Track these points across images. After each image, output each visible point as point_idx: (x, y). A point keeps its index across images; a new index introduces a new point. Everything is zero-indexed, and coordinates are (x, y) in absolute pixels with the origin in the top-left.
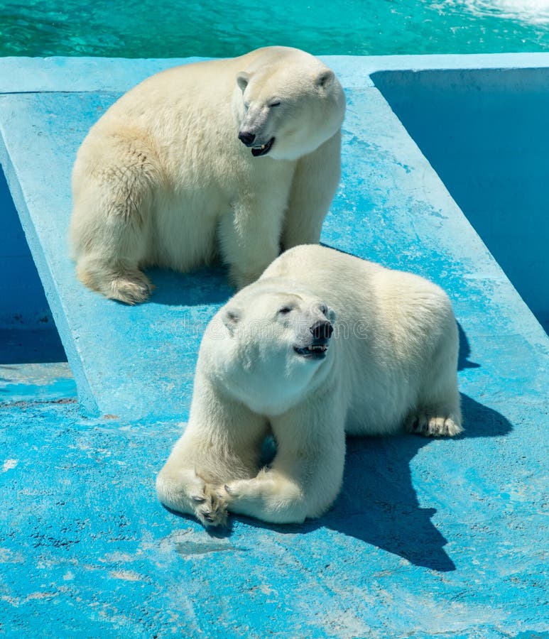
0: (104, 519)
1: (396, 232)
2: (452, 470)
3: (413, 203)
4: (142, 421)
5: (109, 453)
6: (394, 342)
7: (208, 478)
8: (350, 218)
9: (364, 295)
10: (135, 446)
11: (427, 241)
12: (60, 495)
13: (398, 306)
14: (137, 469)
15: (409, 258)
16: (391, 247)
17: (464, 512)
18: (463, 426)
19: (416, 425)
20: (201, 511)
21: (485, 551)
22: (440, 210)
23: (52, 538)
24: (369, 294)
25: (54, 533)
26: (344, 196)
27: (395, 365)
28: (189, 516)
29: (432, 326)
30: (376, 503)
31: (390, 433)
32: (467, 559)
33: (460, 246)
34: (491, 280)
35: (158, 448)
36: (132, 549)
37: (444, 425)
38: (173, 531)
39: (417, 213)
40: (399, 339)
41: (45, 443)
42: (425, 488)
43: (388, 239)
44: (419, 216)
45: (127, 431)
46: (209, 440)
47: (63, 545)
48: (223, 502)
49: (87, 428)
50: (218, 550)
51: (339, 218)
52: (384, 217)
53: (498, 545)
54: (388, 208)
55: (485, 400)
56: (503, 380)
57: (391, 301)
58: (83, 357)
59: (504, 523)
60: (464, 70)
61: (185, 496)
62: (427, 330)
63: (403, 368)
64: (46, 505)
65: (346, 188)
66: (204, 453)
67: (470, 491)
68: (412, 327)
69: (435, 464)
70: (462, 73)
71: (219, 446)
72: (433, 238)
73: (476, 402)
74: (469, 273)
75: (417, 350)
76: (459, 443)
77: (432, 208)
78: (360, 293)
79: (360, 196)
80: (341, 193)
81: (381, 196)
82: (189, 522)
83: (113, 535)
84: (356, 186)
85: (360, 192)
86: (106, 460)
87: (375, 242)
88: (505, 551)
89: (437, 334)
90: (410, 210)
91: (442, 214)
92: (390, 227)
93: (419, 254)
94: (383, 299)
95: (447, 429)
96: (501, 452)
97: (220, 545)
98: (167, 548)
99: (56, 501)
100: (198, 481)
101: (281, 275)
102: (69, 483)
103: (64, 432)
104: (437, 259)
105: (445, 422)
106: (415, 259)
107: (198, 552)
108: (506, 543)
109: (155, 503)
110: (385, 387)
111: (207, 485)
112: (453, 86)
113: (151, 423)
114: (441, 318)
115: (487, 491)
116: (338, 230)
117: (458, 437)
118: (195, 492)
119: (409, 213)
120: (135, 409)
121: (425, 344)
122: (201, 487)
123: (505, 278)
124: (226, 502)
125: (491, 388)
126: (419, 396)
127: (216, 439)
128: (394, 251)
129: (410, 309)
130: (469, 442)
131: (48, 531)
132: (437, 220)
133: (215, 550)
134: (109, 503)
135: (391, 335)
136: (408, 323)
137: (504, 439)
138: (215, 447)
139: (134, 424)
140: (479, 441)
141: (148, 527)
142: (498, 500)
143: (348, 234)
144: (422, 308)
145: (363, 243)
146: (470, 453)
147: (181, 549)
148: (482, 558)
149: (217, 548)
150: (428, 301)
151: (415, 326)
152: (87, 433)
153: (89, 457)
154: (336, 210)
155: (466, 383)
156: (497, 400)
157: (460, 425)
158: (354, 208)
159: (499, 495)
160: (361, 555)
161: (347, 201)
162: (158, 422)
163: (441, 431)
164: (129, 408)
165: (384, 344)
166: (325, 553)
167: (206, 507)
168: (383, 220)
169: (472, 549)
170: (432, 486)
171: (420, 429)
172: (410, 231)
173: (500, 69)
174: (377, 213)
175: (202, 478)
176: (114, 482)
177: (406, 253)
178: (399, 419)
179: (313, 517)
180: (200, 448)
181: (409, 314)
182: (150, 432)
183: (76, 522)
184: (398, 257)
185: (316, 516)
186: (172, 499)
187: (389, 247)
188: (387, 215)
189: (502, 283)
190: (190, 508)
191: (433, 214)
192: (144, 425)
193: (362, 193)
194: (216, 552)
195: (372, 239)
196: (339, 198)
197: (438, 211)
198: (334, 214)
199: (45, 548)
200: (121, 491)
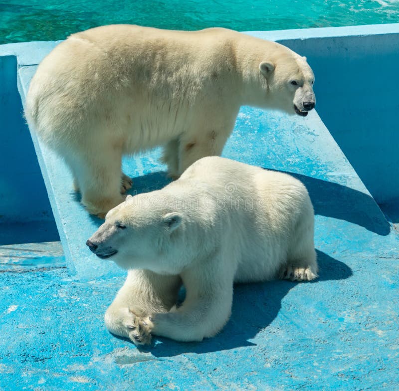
0: (70, 342)
1: (283, 146)
2: (307, 304)
3: (295, 127)
4: (103, 277)
5: (79, 299)
6: (269, 219)
7: (138, 313)
8: (253, 138)
9: (248, 188)
10: (97, 294)
11: (304, 151)
12: (42, 327)
13: (272, 195)
14: (96, 309)
15: (291, 163)
16: (279, 156)
17: (312, 331)
18: (318, 273)
19: (286, 273)
20: (133, 335)
21: (323, 357)
22: (314, 131)
23: (34, 356)
24: (251, 188)
25: (34, 353)
26: (250, 123)
27: (271, 234)
28: (126, 339)
29: (293, 207)
30: (253, 326)
31: (268, 280)
32: (310, 362)
33: (326, 154)
34: (346, 176)
35: (112, 295)
36: (86, 362)
37: (304, 274)
38: (115, 349)
39: (298, 133)
40: (273, 217)
41: (37, 294)
42: (287, 315)
43: (277, 151)
44: (299, 135)
45: (93, 284)
46: (139, 289)
47: (41, 360)
48: (148, 329)
49: (67, 283)
50: (143, 361)
51: (245, 138)
52: (276, 136)
53: (332, 352)
54: (279, 130)
55: (336, 256)
56: (350, 242)
57: (267, 191)
58: (68, 236)
59: (338, 337)
60: (335, 37)
61: (123, 325)
62: (291, 210)
63: (276, 236)
64: (32, 334)
65: (251, 119)
66: (137, 297)
67: (317, 316)
68: (281, 209)
69: (296, 299)
70: (334, 39)
71: (147, 293)
72: (308, 149)
73: (330, 257)
74: (331, 171)
75: (285, 223)
76: (314, 285)
77: (309, 129)
78: (245, 187)
79: (260, 123)
80: (247, 122)
81: (274, 123)
82: (126, 343)
83: (75, 353)
84: (258, 117)
85: (260, 121)
86: (76, 303)
87: (268, 153)
88: (336, 356)
89: (298, 212)
90: (293, 131)
91: (315, 133)
92: (279, 143)
93: (297, 160)
94: (261, 190)
95: (306, 276)
96: (342, 290)
97: (145, 358)
98: (110, 360)
99: (39, 332)
100: (131, 315)
101: (190, 177)
102: (50, 319)
103: (51, 286)
104: (310, 163)
105: (304, 271)
106: (295, 163)
107: (130, 362)
108: (338, 351)
109: (105, 331)
110: (264, 249)
111: (137, 317)
112: (329, 48)
113: (109, 278)
114: (300, 202)
115: (329, 316)
116: (244, 146)
117: (314, 281)
118: (129, 322)
119: (293, 134)
120: (100, 269)
121: (290, 219)
122: (132, 319)
123: (355, 174)
124: (150, 328)
125: (341, 247)
126: (288, 254)
127: (144, 288)
128: (281, 159)
129: (279, 196)
130: (321, 284)
131: (31, 352)
132: (311, 137)
133: (142, 361)
134: (74, 332)
135: (268, 214)
136: (278, 206)
137: (345, 281)
138: (143, 293)
139: (97, 279)
140: (328, 283)
141: (98, 347)
142: (336, 322)
143: (250, 149)
144: (287, 196)
145: (260, 154)
146: (321, 291)
147: (118, 361)
148: (320, 361)
149: (142, 359)
150: (291, 191)
151: (282, 208)
152: (66, 286)
153: (65, 302)
154: (244, 133)
155: (324, 245)
156: (344, 255)
157: (316, 273)
158: (256, 132)
159: (337, 319)
160: (239, 362)
161: (252, 127)
162: (114, 277)
163: (302, 277)
164: (96, 268)
165: (262, 220)
166: (214, 361)
167: (136, 332)
168: (274, 138)
169: (314, 355)
170: (292, 314)
171: (288, 277)
172: (292, 145)
173: (360, 36)
174: (271, 134)
175: (134, 313)
176: (79, 318)
177: (289, 160)
178: (274, 271)
179: (209, 337)
180: (134, 293)
181: (279, 200)
182: (108, 284)
183: (51, 345)
184: (284, 162)
185: (211, 336)
186: (115, 327)
187: (277, 156)
188: (278, 135)
189: (353, 177)
190: (126, 333)
191: (309, 133)
192: (105, 279)
193: (262, 121)
194: (142, 362)
195: (267, 151)
196: (246, 125)
197: (312, 131)
198: (242, 136)
199: (29, 362)
200: (83, 324)
